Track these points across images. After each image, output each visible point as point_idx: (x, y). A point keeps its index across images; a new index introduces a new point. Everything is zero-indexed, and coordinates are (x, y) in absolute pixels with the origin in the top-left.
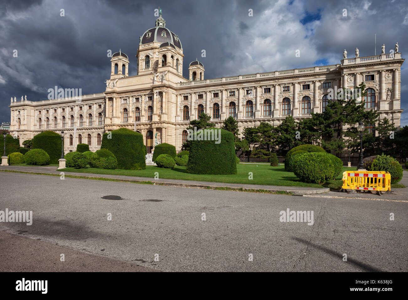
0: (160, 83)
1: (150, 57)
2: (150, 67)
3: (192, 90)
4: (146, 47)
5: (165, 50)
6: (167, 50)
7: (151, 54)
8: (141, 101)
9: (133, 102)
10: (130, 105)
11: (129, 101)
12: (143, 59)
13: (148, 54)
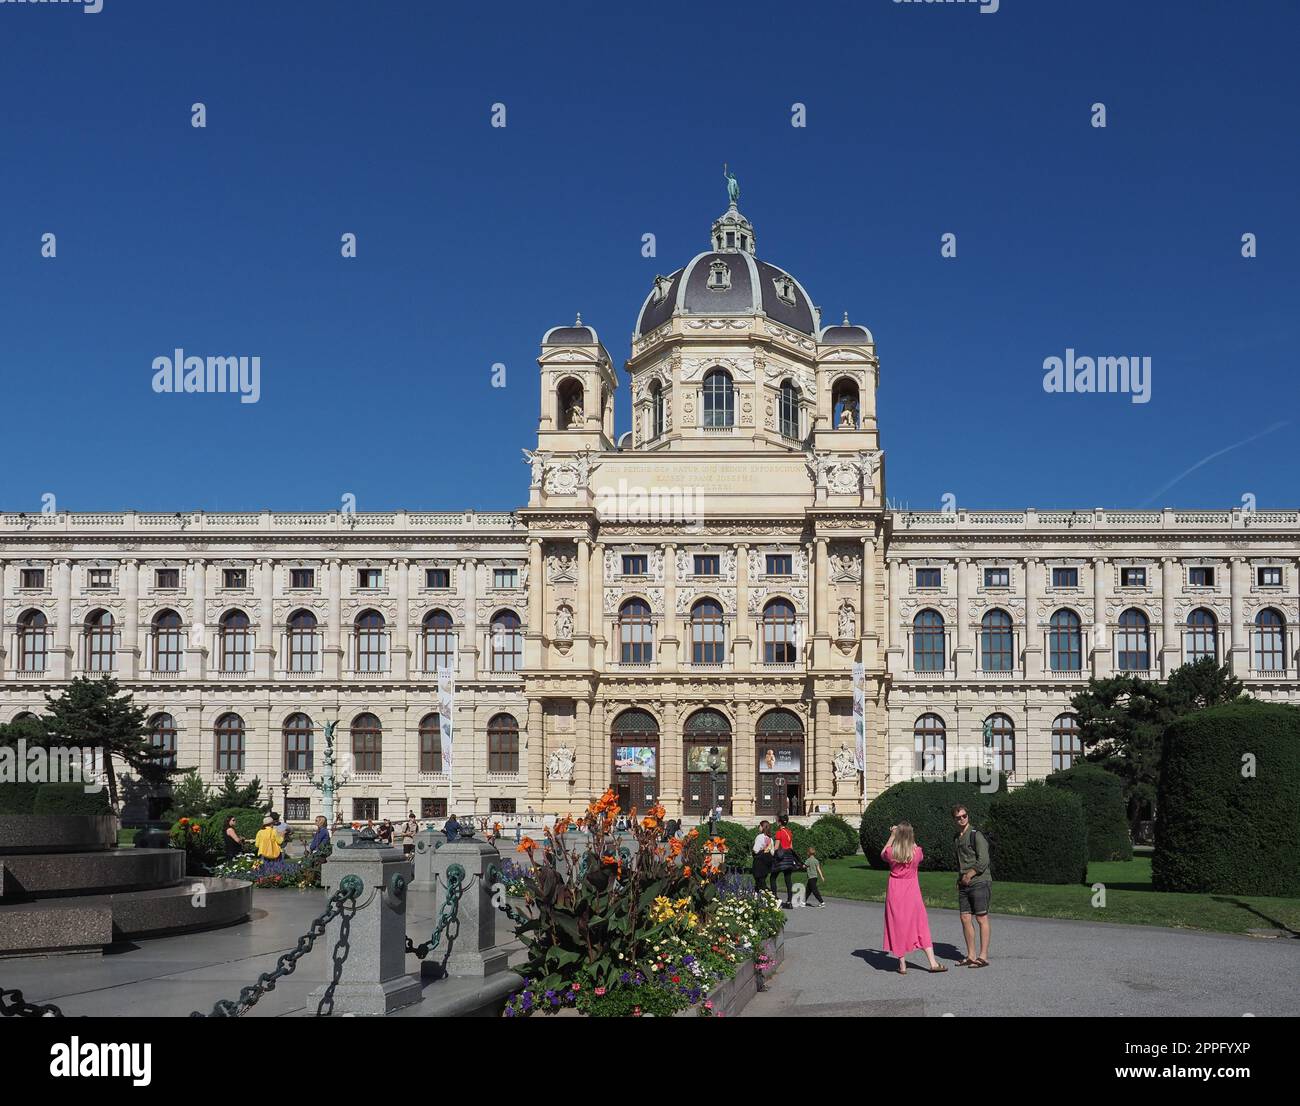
0: (855, 502)
1: (737, 376)
2: (736, 423)
3: (963, 549)
4: (711, 331)
5: (854, 357)
6: (862, 358)
7: (740, 363)
8: (729, 573)
9: (684, 573)
10: (670, 585)
11: (661, 568)
12: (695, 379)
13: (723, 364)
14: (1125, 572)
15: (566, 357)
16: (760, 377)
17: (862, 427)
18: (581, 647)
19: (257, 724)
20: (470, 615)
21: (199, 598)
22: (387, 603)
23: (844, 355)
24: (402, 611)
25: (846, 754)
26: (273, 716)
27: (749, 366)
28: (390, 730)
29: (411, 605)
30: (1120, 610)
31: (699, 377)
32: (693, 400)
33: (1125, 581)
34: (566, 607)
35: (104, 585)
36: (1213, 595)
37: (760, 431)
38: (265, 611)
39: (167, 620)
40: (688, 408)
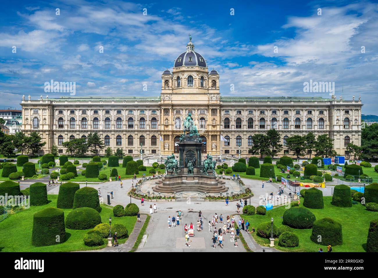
1: (194, 77)
2: (193, 85)
3: (233, 108)
4: (189, 69)
5: (215, 77)
6: (217, 77)
7: (194, 75)
8: (194, 113)
9: (186, 113)
10: (184, 115)
11: (183, 112)
12: (186, 78)
13: (191, 75)
14: (261, 111)
15: (167, 77)
16: (197, 77)
17: (217, 89)
18: (170, 127)
19: (112, 137)
20: (148, 119)
21: (101, 116)
22: (133, 116)
23: (214, 77)
24: (136, 118)
25: (214, 144)
26: (115, 136)
27: (196, 75)
28: (135, 138)
29: (138, 117)
30: (260, 118)
31: (187, 77)
32: (186, 81)
33: (261, 113)
34: (167, 119)
35: (84, 113)
36: (276, 116)
37: (198, 87)
38: (113, 118)
39: (96, 119)
40: (185, 83)
